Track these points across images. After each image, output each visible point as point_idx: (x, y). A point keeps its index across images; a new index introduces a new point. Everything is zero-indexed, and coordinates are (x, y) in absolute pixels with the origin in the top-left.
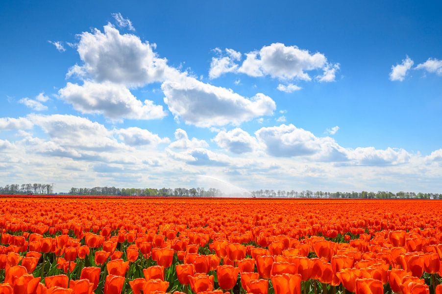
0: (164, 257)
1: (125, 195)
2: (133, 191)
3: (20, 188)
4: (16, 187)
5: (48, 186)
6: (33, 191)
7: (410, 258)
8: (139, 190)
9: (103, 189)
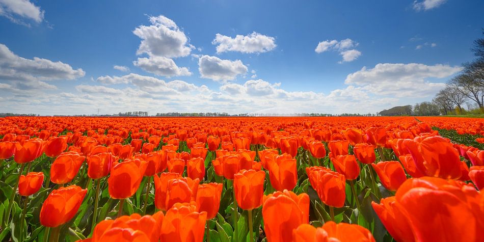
0: (181, 135)
1: (182, 116)
2: (187, 114)
3: (132, 113)
4: (131, 113)
5: (146, 112)
6: (138, 115)
7: (314, 131)
8: (189, 114)
9: (172, 113)
